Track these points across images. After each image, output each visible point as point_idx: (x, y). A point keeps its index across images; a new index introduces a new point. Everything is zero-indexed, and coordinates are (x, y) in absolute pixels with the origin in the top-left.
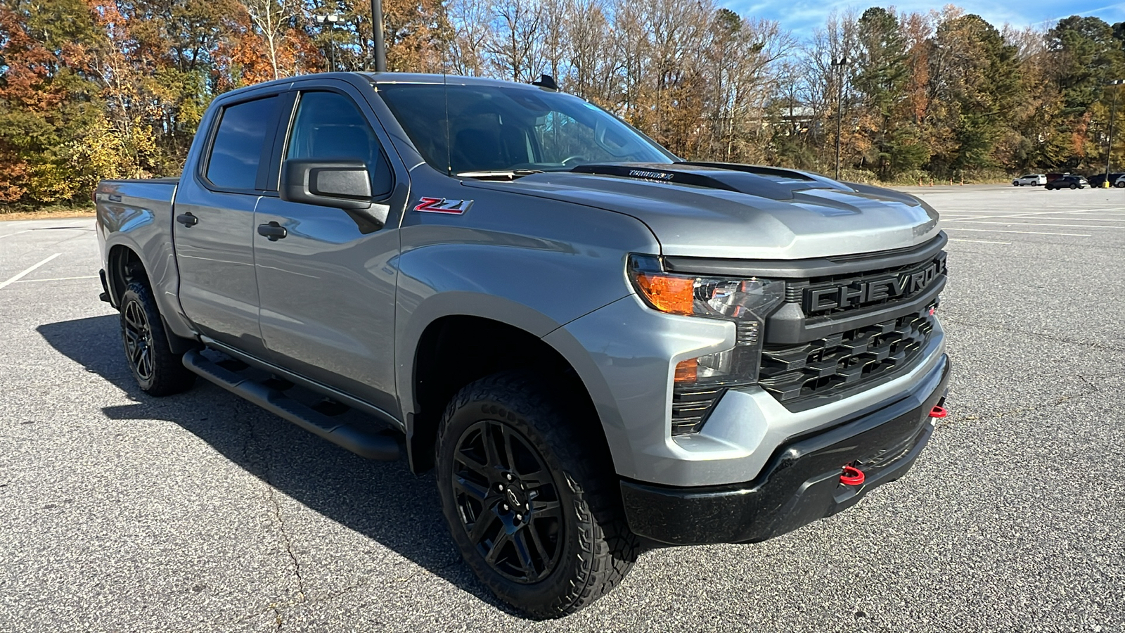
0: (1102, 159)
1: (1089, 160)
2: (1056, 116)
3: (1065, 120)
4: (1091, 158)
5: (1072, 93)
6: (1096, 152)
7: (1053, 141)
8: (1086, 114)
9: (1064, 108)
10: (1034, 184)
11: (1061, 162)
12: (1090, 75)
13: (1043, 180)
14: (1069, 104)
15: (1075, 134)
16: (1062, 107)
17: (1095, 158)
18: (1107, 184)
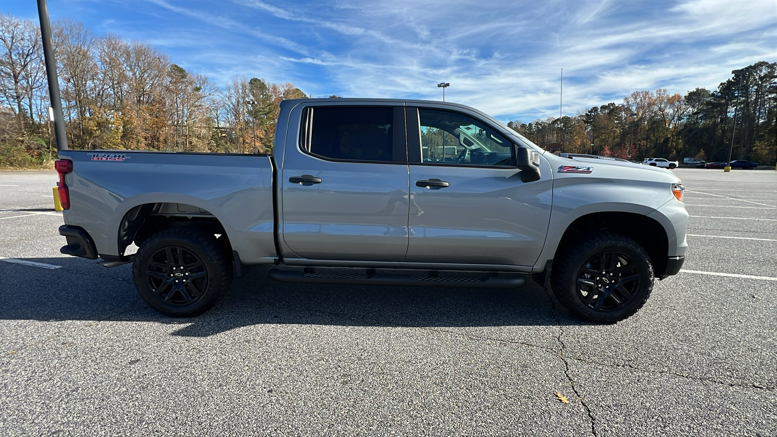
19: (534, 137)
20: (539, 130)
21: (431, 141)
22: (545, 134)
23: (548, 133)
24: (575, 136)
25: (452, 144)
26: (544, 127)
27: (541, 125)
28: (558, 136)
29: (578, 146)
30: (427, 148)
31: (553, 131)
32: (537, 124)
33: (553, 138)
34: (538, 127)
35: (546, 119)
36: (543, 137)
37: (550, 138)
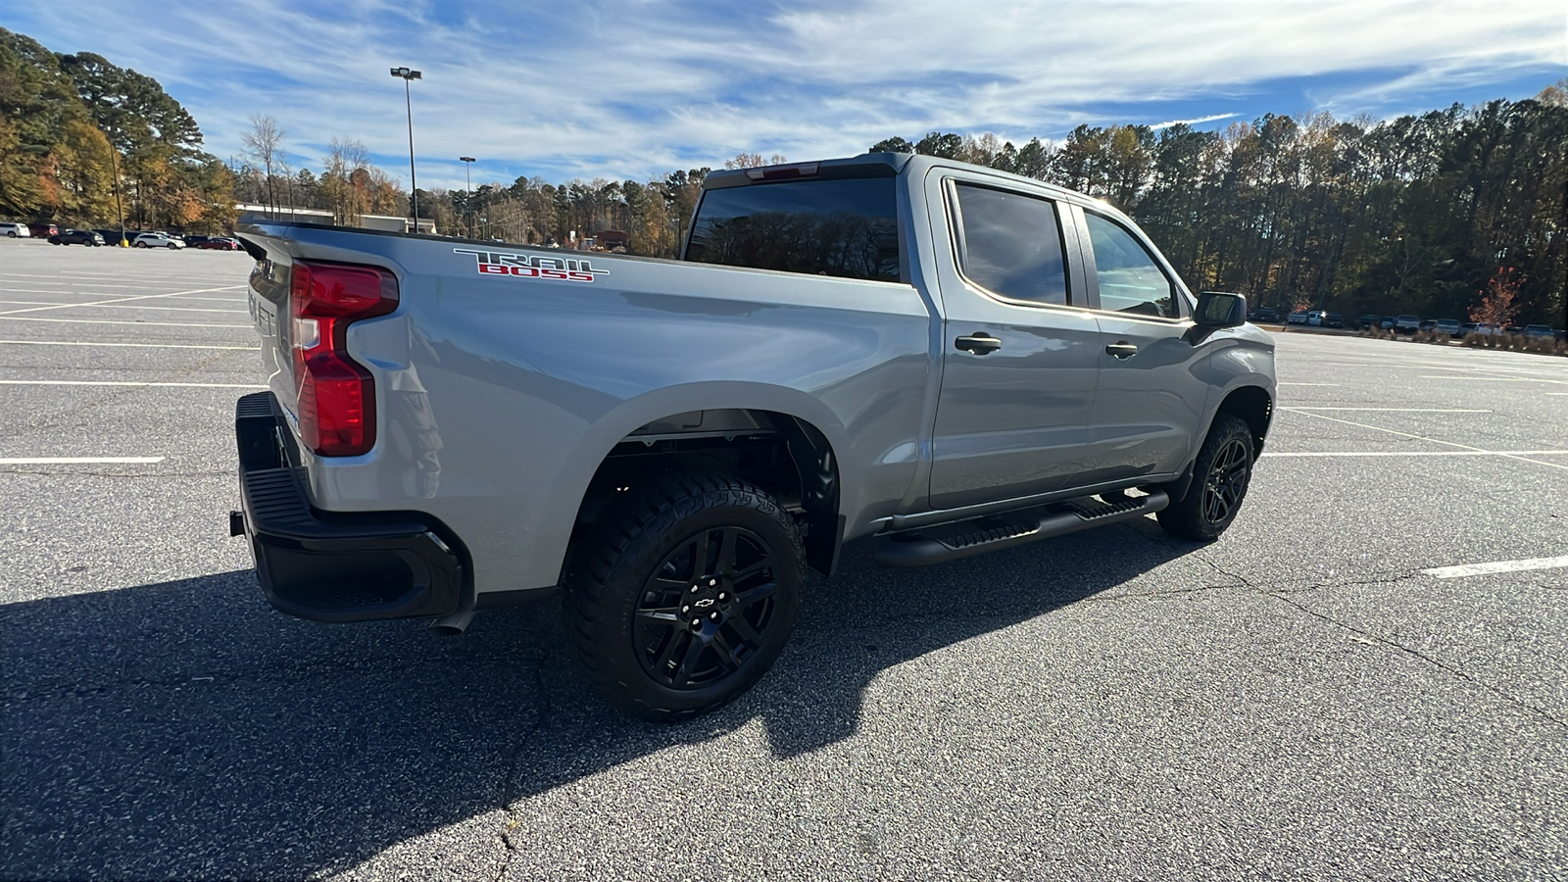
0: (84, 212)
1: (65, 211)
2: (11, 151)
3: (25, 158)
4: (69, 210)
5: (25, 126)
6: (75, 202)
7: (14, 182)
8: (51, 155)
9: (19, 144)
10: (12, 234)
11: (32, 210)
12: (44, 108)
13: (25, 231)
14: (25, 139)
15: (43, 178)
16: (17, 141)
17: (75, 210)
18: (126, 242)
19: (572, 214)
20: (577, 201)
21: (343, 200)
22: (591, 211)
23: (596, 209)
24: (649, 221)
25: (390, 210)
26: (588, 197)
27: (582, 192)
28: (614, 219)
29: (655, 241)
30: (331, 214)
31: (606, 206)
32: (575, 188)
33: (607, 221)
34: (576, 195)
35: (591, 181)
36: (588, 215)
37: (601, 219)
